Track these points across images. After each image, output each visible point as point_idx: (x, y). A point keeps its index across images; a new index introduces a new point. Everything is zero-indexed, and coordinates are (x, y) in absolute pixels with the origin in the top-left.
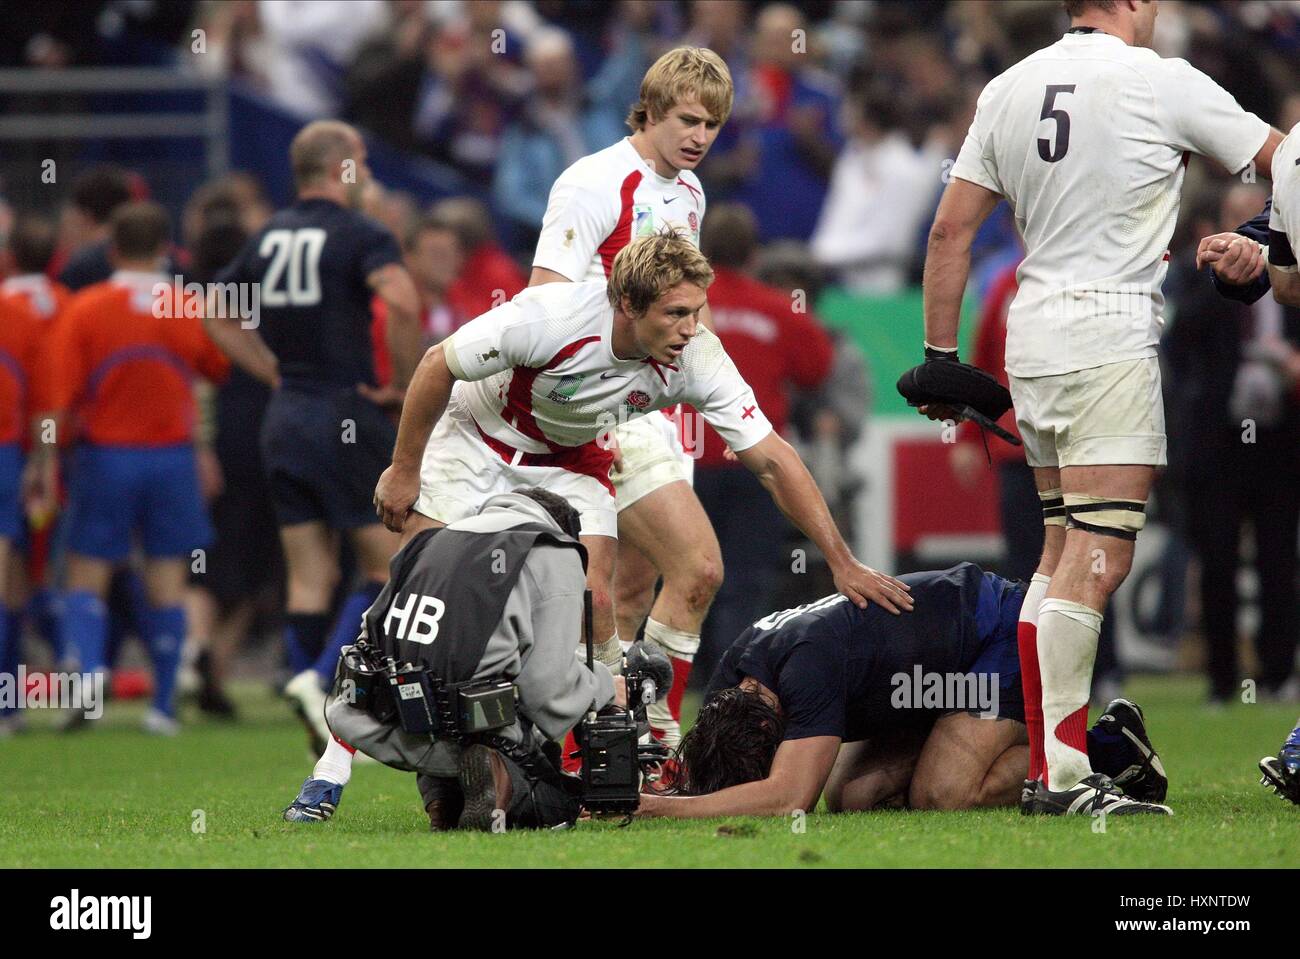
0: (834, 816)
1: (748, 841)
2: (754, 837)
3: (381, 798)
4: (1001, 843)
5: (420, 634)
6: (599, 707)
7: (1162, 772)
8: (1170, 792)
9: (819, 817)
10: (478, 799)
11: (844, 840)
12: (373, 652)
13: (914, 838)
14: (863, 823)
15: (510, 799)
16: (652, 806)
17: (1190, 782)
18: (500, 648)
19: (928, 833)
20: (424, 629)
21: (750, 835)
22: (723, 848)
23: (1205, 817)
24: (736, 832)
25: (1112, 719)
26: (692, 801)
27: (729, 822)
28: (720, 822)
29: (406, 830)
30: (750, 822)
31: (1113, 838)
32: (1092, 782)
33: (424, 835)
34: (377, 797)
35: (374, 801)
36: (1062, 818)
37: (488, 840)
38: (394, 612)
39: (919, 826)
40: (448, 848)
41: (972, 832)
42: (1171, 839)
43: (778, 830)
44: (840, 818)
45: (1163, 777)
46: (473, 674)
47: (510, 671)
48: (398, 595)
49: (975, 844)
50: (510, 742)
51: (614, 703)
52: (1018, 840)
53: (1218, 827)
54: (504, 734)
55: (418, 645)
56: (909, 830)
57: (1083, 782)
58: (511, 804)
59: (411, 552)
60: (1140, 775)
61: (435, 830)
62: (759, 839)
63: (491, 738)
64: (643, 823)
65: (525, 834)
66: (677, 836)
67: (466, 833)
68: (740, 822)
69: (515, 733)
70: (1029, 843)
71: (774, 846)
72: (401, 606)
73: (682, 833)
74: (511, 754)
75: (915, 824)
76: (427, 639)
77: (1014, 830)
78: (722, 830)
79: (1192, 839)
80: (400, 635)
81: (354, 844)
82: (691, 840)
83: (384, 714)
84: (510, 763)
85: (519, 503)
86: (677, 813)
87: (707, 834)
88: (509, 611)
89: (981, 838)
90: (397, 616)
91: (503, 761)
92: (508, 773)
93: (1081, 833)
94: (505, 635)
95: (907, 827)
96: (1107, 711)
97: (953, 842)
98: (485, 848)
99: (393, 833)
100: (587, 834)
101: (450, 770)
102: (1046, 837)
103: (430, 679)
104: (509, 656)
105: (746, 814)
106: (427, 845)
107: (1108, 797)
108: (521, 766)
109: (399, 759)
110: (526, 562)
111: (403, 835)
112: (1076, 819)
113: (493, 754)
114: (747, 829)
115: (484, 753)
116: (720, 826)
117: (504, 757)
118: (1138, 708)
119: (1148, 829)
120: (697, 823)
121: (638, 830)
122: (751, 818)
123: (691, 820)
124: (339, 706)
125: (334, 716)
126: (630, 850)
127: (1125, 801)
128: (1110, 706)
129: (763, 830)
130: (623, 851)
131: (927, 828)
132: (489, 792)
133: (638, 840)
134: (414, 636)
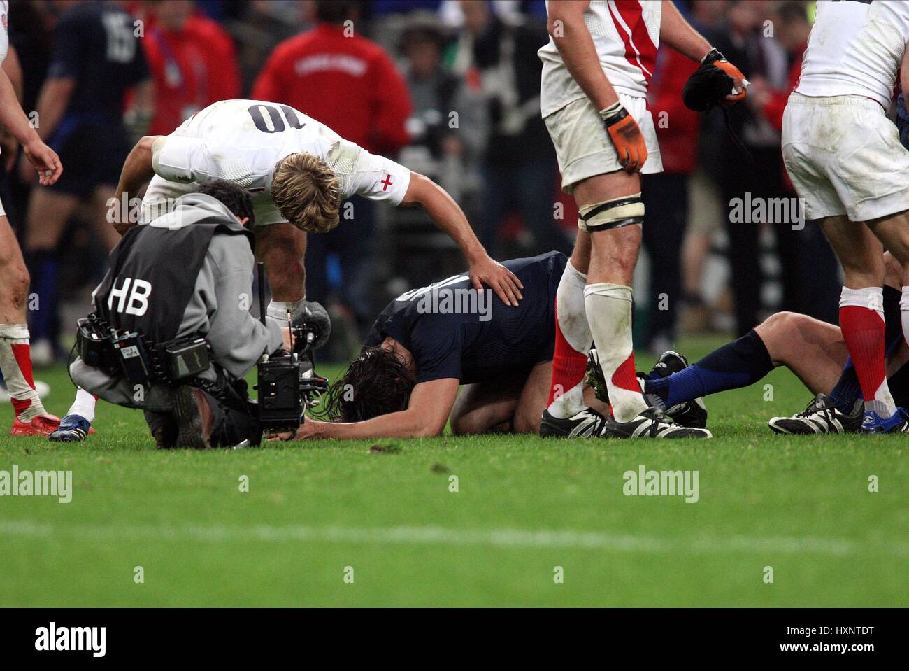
0: (457, 438)
1: (393, 457)
2: (397, 453)
3: (121, 424)
4: (583, 458)
5: (134, 309)
6: (271, 351)
7: (703, 406)
8: (708, 421)
9: (446, 438)
10: (189, 426)
11: (465, 457)
12: (100, 324)
13: (518, 455)
14: (479, 444)
15: (213, 423)
16: (321, 430)
17: (724, 414)
18: (194, 315)
19: (528, 451)
20: (137, 304)
21: (395, 452)
22: (374, 462)
23: (736, 440)
24: (384, 450)
25: (664, 366)
26: (351, 426)
27: (379, 442)
28: (373, 443)
29: (139, 448)
30: (395, 442)
31: (667, 456)
32: (649, 414)
33: (153, 452)
34: (117, 424)
35: (115, 426)
36: (629, 440)
37: (200, 456)
38: (115, 292)
39: (521, 446)
40: (170, 462)
41: (561, 450)
42: (710, 457)
43: (416, 449)
44: (462, 440)
45: (703, 410)
46: (175, 335)
47: (203, 330)
48: (116, 279)
49: (563, 460)
50: (207, 381)
51: (284, 347)
52: (595, 457)
53: (746, 448)
54: (201, 376)
55: (133, 317)
56: (513, 448)
57: (641, 414)
58: (214, 427)
59: (125, 246)
60: (686, 408)
61: (160, 449)
62: (402, 456)
63: (193, 380)
64: (315, 443)
65: (227, 451)
66: (340, 453)
67: (183, 450)
68: (387, 442)
69: (211, 375)
70: (603, 459)
71: (412, 461)
72: (120, 287)
73: (344, 450)
74: (209, 390)
75: (518, 445)
76: (140, 312)
77: (592, 449)
78: (374, 448)
79: (726, 457)
80: (120, 309)
81: (100, 458)
82: (351, 456)
83: (112, 369)
84: (209, 396)
85: (202, 201)
86: (341, 435)
87: (362, 452)
88: (198, 287)
89: (567, 455)
90: (117, 295)
91: (204, 395)
92: (210, 405)
93: (643, 452)
94: (197, 305)
95: (512, 447)
96: (661, 360)
97: (547, 458)
98: (197, 461)
99: (129, 450)
100: (273, 451)
101: (165, 406)
102: (616, 455)
103: (143, 342)
104: (201, 320)
105: (392, 436)
106: (153, 460)
107: (661, 425)
108: (217, 399)
109: (126, 401)
110: (209, 249)
111: (136, 451)
112: (639, 441)
113: (196, 391)
114: (392, 448)
115: (190, 391)
116: (372, 445)
117: (204, 392)
118: (684, 358)
119: (693, 449)
120: (355, 442)
121: (311, 448)
122: (395, 439)
123: (351, 441)
124: (78, 365)
125: (76, 372)
126: (306, 463)
127: (674, 427)
128: (663, 356)
129: (404, 448)
130: (300, 463)
131: (527, 448)
132: (197, 420)
133: (311, 456)
134: (131, 310)
